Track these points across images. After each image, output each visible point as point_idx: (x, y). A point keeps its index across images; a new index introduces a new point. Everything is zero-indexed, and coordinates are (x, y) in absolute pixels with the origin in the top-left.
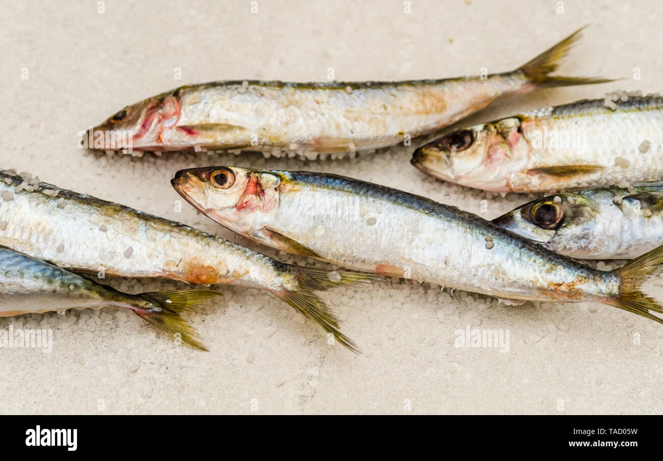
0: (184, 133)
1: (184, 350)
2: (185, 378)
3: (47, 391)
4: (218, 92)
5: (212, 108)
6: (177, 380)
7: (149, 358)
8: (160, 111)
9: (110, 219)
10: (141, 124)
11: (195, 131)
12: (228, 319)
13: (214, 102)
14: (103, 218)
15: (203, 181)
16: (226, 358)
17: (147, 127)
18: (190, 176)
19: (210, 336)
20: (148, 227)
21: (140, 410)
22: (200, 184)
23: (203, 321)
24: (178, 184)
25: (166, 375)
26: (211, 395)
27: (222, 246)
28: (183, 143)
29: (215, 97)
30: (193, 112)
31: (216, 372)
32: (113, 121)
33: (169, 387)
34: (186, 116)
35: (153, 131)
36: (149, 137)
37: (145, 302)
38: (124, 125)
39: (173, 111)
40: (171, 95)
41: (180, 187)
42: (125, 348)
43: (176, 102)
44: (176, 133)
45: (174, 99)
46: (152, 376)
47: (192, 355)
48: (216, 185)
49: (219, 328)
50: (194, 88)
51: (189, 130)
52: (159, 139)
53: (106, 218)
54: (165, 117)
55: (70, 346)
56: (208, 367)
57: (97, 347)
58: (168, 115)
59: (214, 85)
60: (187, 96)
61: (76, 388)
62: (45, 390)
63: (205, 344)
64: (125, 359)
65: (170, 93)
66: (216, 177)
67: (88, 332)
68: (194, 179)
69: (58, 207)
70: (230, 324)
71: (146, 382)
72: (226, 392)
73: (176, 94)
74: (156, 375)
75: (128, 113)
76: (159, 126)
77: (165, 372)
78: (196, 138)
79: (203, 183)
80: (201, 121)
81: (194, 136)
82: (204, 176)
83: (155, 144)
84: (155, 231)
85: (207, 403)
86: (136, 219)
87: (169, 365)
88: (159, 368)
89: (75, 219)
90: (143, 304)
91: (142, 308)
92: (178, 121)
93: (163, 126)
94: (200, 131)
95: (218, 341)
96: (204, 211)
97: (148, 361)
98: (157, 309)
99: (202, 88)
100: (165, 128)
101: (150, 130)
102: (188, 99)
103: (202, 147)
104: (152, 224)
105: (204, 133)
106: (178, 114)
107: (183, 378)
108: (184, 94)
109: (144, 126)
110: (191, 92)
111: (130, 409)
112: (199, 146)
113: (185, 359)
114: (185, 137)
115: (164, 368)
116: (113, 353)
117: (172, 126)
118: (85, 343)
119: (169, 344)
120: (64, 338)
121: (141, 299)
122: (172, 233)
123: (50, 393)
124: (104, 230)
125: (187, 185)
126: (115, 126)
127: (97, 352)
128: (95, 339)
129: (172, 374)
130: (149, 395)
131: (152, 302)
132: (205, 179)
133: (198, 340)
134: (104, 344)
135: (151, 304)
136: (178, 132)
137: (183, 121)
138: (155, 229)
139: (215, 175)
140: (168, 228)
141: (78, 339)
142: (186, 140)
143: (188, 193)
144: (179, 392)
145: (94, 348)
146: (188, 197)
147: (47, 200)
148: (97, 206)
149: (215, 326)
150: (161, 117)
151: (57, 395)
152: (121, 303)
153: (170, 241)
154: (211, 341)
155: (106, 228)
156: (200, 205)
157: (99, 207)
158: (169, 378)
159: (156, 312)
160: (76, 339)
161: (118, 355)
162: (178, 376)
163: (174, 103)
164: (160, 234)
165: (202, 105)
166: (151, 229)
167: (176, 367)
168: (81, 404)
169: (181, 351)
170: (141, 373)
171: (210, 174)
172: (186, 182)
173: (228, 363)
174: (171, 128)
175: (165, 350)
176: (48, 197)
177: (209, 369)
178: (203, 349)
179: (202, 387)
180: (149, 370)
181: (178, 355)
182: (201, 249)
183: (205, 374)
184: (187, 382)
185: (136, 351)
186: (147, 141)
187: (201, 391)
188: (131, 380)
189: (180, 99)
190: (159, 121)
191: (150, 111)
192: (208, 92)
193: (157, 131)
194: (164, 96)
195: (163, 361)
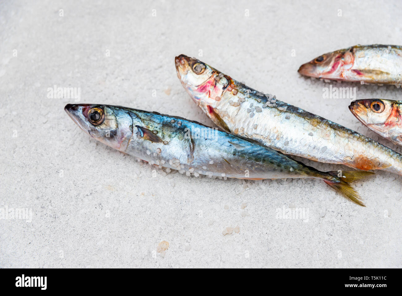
0: (355, 74)
1: (351, 205)
2: (352, 224)
3: (274, 226)
4: (374, 51)
5: (371, 60)
6: (347, 225)
7: (331, 208)
8: (343, 60)
9: (315, 128)
10: (332, 66)
11: (361, 73)
12: (376, 185)
13: (373, 57)
14: (311, 127)
15: (367, 108)
16: (375, 212)
17: (335, 68)
18: (360, 104)
19: (366, 196)
20: (336, 134)
21: (326, 244)
22: (365, 110)
23: (362, 185)
24: (353, 109)
25: (341, 220)
26: (366, 237)
27: (377, 148)
28: (355, 79)
29: (373, 55)
30: (361, 62)
31: (369, 221)
32: (316, 62)
33: (342, 229)
34: (357, 64)
35: (338, 71)
36: (335, 74)
37: (331, 177)
38: (323, 65)
39: (350, 61)
40: (349, 51)
41: (354, 110)
42: (318, 200)
43: (352, 56)
44: (351, 73)
45: (351, 53)
46: (333, 220)
47: (356, 208)
48: (374, 110)
49: (371, 191)
50: (362, 48)
51: (359, 72)
52: (341, 75)
53: (313, 127)
54: (345, 63)
55: (288, 196)
56: (364, 217)
57: (302, 198)
58: (347, 62)
59: (372, 47)
60: (358, 52)
61: (290, 225)
62: (273, 225)
63: (363, 202)
64: (318, 207)
65: (348, 49)
66: (374, 106)
67: (298, 187)
68: (362, 106)
69: (286, 118)
70: (377, 188)
71: (329, 224)
72: (375, 235)
73: (351, 50)
74: (335, 220)
75: (324, 58)
76: (342, 68)
77: (340, 218)
78: (362, 77)
79: (367, 109)
80: (365, 68)
81: (361, 75)
82: (367, 104)
83: (339, 78)
84: (340, 137)
85: (364, 242)
86: (329, 128)
87: (342, 214)
88: (337, 215)
89: (295, 126)
90: (330, 178)
91: (329, 180)
92: (352, 66)
93: (344, 68)
94: (364, 73)
95: (370, 200)
96: (366, 125)
97: (331, 210)
98: (338, 181)
99: (365, 48)
100: (345, 69)
101: (337, 70)
102: (358, 54)
103: (365, 82)
104: (338, 132)
105: (366, 74)
106: (353, 63)
107: (350, 223)
108: (356, 51)
109: (333, 67)
110: (360, 51)
111: (320, 243)
112: (363, 81)
113: (352, 210)
114: (356, 76)
115: (340, 215)
116: (311, 203)
117: (349, 69)
118: (296, 195)
119: (343, 199)
120: (285, 191)
121: (329, 176)
122: (349, 139)
123: (275, 227)
124: (311, 135)
125: (358, 110)
126: (317, 65)
127: (302, 201)
128: (302, 192)
129: (344, 220)
130: (331, 234)
131: (335, 177)
132: (368, 107)
133: (360, 200)
134: (306, 196)
135: (334, 178)
136: (352, 73)
137: (355, 67)
138: (339, 136)
139: (374, 104)
140: (347, 135)
141: (292, 192)
142: (357, 78)
143: (358, 114)
144: (348, 233)
145: (300, 199)
146: (357, 117)
147: (280, 114)
148: (308, 119)
149: (369, 189)
150: (343, 63)
151: (279, 229)
152: (318, 177)
153: (348, 144)
154: (366, 199)
155: (313, 134)
156: (364, 121)
157: (309, 120)
158: (343, 223)
159: (337, 183)
160: (291, 192)
161: (314, 204)
162: (347, 222)
163: (350, 56)
164: (343, 139)
165: (366, 59)
166: (337, 136)
167: (347, 216)
168: (292, 237)
169: (349, 205)
170: (327, 219)
171: (371, 103)
172: (357, 108)
173: (376, 215)
174: (348, 70)
175: (340, 203)
176: (281, 111)
177: (365, 218)
178: (362, 205)
179: (361, 231)
180: (331, 216)
181: (348, 207)
182: (365, 150)
183: (363, 222)
184: (353, 226)
185: (324, 202)
186: (335, 75)
187: (361, 234)
188: (321, 222)
189: (354, 54)
190: (342, 65)
191: (337, 59)
192: (370, 52)
193: (340, 71)
194: (345, 51)
195: (339, 211)
